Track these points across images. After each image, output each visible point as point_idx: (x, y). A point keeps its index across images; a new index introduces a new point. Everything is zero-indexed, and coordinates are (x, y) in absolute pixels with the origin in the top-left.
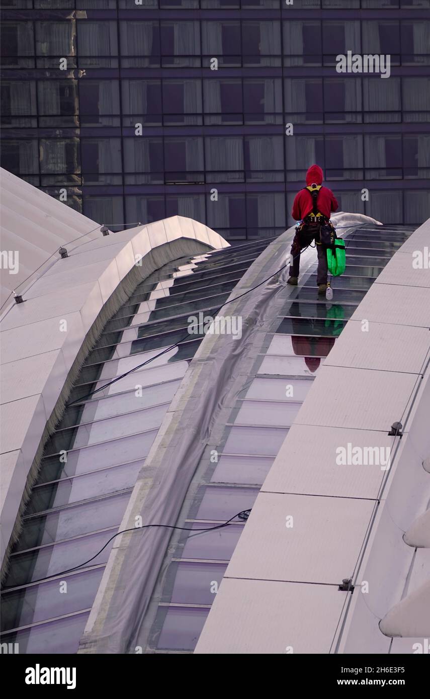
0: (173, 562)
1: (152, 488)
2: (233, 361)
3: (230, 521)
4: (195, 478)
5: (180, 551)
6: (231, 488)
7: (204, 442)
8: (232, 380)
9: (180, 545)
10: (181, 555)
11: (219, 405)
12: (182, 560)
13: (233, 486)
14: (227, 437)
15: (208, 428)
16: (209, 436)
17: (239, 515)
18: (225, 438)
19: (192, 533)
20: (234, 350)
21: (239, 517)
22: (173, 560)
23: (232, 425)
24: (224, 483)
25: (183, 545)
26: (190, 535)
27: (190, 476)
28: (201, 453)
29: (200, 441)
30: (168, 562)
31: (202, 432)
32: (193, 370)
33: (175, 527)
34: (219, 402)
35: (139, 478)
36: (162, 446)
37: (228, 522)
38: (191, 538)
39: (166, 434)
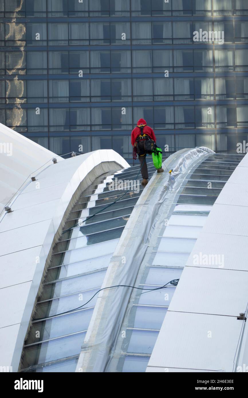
0: (133, 306)
1: (119, 267)
2: (159, 206)
3: (166, 285)
4: (143, 263)
5: (137, 300)
6: (164, 268)
7: (147, 245)
8: (159, 215)
9: (137, 297)
10: (138, 302)
11: (153, 227)
12: (138, 305)
13: (165, 267)
14: (159, 243)
15: (148, 238)
16: (149, 242)
17: (171, 282)
18: (158, 243)
19: (144, 291)
20: (159, 200)
21: (171, 283)
22: (134, 305)
23: (161, 237)
24: (160, 266)
25: (139, 297)
26: (142, 293)
27: (140, 262)
28: (145, 251)
29: (144, 244)
30: (130, 305)
31: (145, 240)
32: (137, 209)
33: (133, 287)
34: (153, 226)
35: (111, 262)
36: (123, 245)
37: (165, 286)
38: (143, 294)
39: (124, 240)
